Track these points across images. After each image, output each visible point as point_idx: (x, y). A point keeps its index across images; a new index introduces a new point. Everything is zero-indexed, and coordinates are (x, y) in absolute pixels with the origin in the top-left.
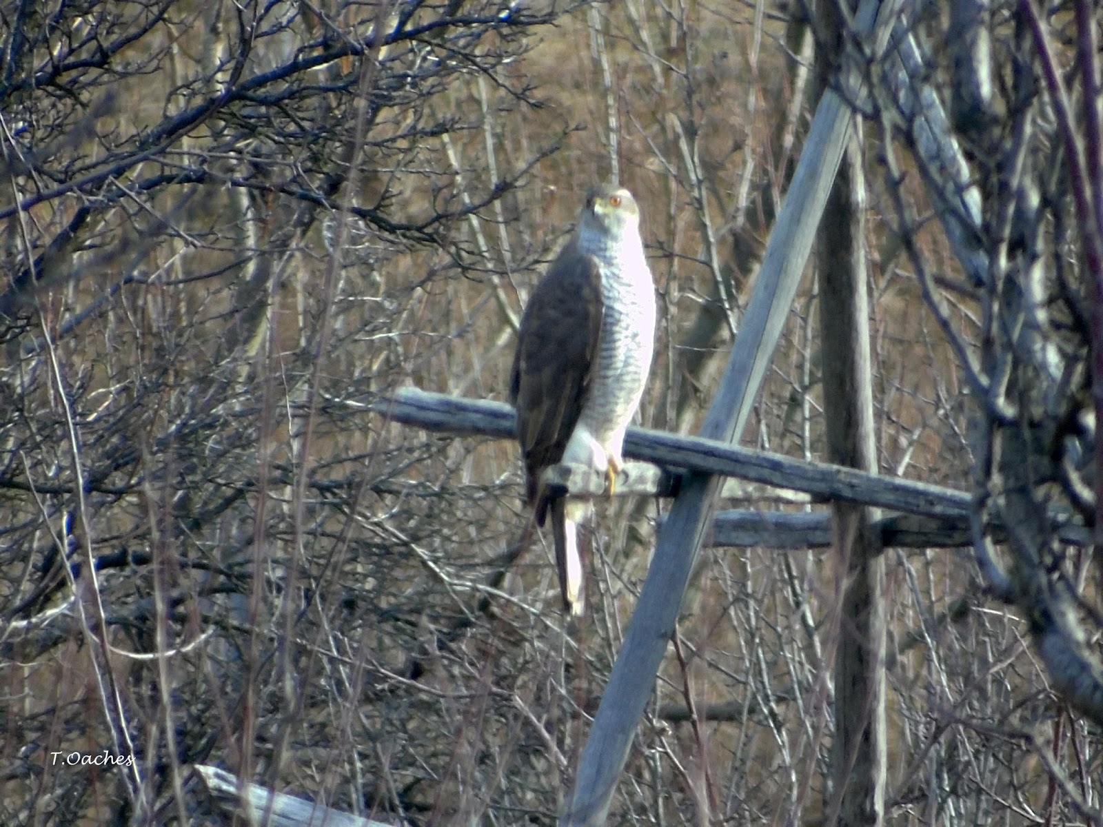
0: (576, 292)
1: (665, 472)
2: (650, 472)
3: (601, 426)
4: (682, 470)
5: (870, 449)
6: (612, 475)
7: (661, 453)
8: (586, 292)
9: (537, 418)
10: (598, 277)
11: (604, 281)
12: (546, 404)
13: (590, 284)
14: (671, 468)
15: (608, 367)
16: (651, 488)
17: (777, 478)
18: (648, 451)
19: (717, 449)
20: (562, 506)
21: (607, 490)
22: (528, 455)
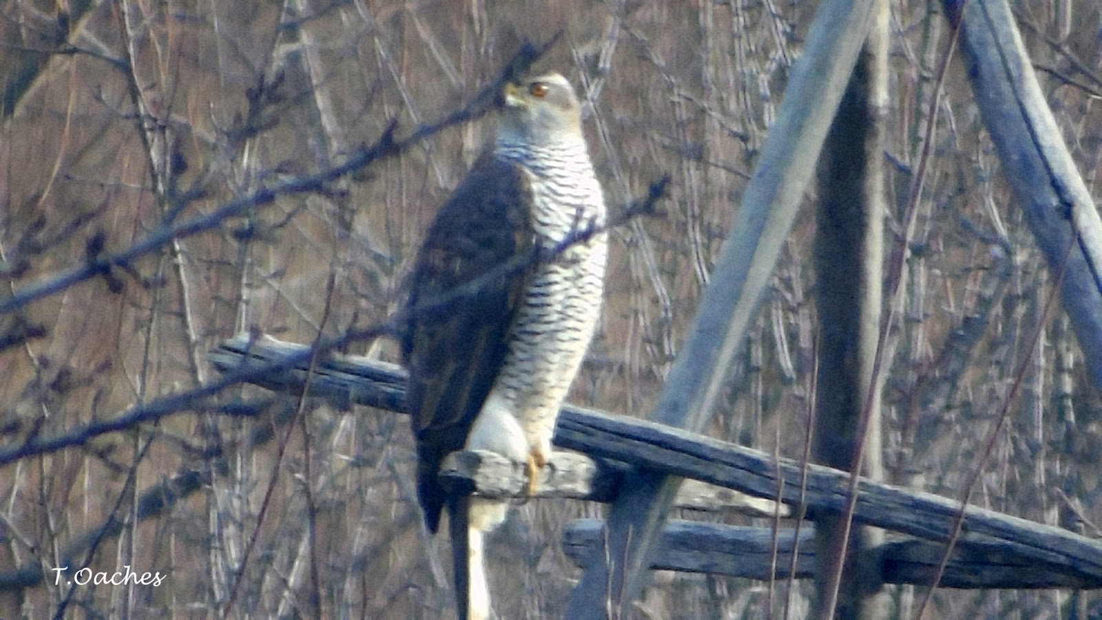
0: (499, 214)
1: (601, 466)
2: (582, 465)
3: (525, 401)
4: (623, 465)
5: (873, 445)
6: (534, 468)
7: (598, 440)
8: (513, 214)
9: (438, 385)
10: (529, 194)
11: (537, 200)
12: (451, 368)
13: (517, 204)
14: (611, 462)
15: (537, 320)
16: (582, 488)
17: (753, 482)
18: (579, 437)
19: (674, 438)
20: (466, 508)
21: (526, 488)
22: (421, 435)
